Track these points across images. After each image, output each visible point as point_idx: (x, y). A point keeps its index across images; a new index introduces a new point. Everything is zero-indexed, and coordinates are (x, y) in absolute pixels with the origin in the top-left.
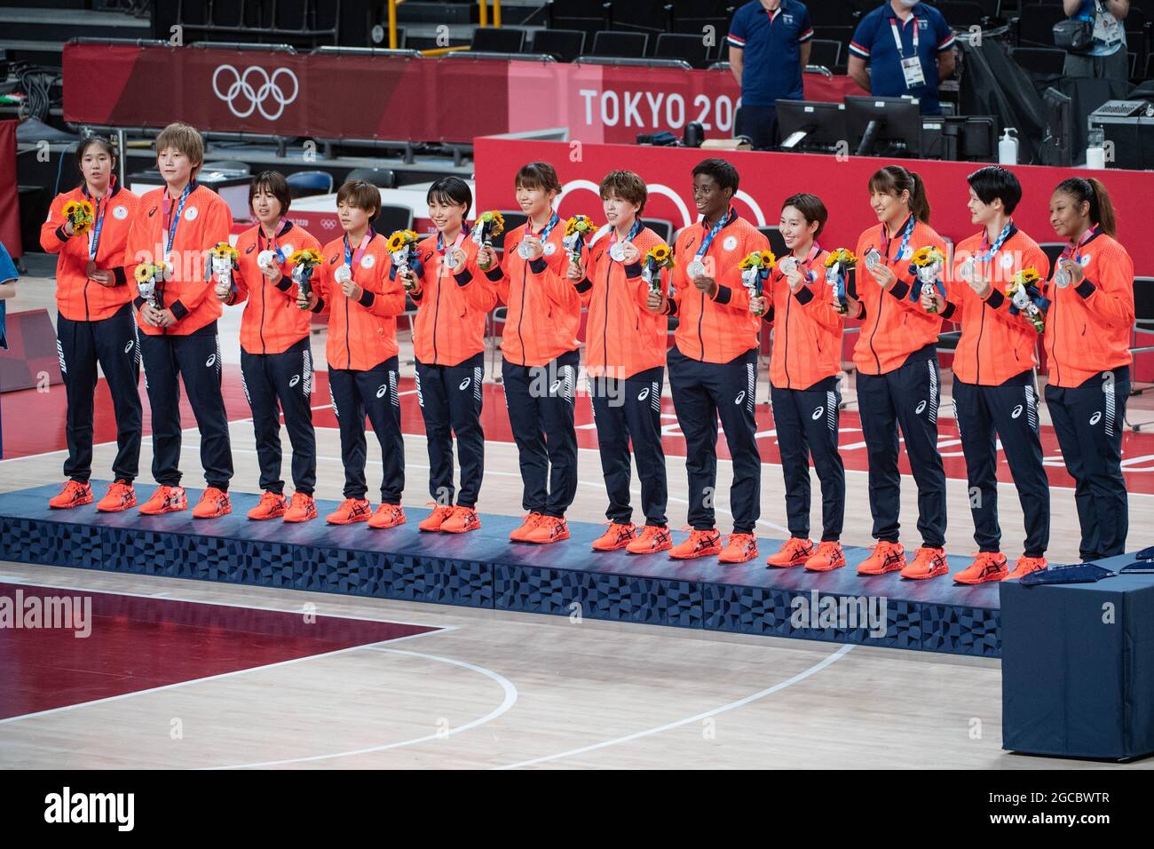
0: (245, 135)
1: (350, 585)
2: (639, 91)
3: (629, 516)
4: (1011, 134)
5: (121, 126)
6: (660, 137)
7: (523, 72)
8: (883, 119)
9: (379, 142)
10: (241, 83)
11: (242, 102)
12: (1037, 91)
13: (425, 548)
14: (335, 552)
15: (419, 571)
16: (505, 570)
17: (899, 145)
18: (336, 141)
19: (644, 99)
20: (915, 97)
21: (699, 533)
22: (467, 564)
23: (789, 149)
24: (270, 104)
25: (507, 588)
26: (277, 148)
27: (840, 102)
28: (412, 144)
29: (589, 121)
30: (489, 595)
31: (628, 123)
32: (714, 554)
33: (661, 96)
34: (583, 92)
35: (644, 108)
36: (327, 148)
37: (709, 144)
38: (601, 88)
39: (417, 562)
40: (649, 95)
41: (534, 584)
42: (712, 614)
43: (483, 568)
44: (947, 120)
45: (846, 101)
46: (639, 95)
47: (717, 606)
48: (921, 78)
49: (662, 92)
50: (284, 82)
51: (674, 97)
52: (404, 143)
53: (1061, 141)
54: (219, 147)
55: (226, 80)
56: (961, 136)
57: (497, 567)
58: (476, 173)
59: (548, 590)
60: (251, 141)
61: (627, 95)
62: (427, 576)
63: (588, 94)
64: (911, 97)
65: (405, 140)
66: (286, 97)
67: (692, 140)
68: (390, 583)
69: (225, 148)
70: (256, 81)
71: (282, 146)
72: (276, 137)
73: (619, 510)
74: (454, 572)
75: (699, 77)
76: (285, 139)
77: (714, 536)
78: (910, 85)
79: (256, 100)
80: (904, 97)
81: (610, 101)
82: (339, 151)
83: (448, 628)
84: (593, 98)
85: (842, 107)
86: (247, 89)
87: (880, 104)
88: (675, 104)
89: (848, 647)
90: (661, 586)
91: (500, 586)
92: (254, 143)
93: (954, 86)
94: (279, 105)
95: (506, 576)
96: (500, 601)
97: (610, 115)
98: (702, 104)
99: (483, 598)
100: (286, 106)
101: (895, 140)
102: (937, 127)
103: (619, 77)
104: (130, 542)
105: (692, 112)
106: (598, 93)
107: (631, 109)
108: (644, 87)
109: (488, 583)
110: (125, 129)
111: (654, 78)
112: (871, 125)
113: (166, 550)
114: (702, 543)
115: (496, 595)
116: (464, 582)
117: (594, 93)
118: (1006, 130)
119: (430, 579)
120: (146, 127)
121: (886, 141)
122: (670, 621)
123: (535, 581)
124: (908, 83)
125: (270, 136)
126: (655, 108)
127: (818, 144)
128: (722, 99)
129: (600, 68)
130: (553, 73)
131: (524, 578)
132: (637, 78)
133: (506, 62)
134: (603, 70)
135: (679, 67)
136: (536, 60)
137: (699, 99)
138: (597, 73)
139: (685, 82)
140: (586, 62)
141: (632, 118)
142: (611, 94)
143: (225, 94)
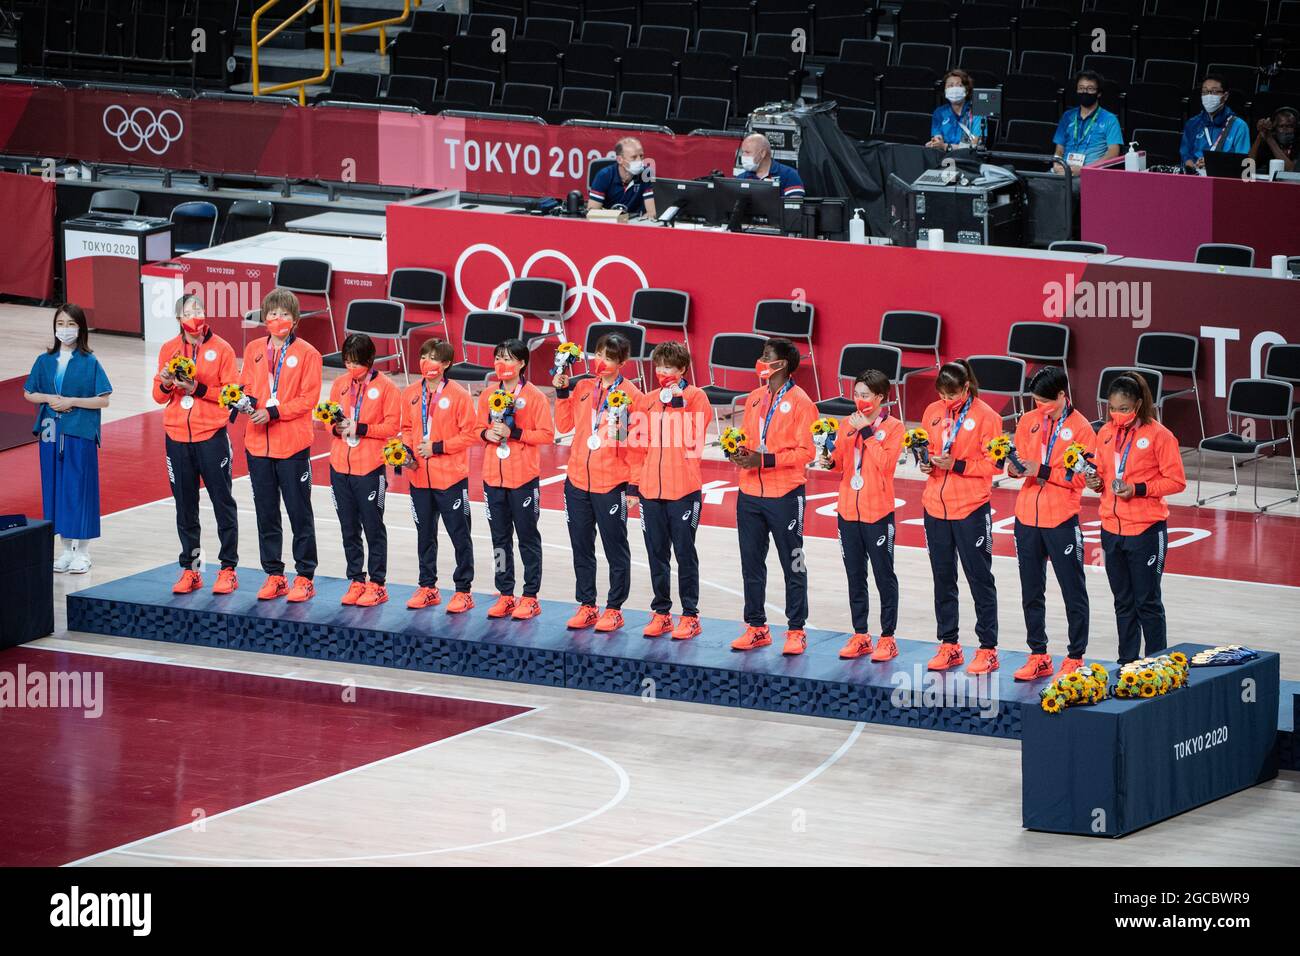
0: (130, 166)
1: (442, 666)
2: (500, 141)
3: (670, 608)
4: (860, 214)
8: (747, 197)
9: (258, 176)
10: (130, 121)
11: (130, 138)
12: (860, 155)
13: (504, 635)
14: (429, 640)
15: (501, 656)
16: (574, 657)
17: (762, 219)
18: (218, 176)
19: (503, 149)
21: (754, 628)
22: (542, 653)
24: (157, 141)
25: (576, 671)
28: (290, 180)
29: (453, 166)
30: (561, 676)
31: (489, 169)
32: (766, 645)
33: (518, 147)
34: (447, 141)
35: (503, 156)
36: (210, 182)
38: (463, 136)
39: (499, 649)
40: (508, 145)
41: (599, 669)
42: (747, 696)
43: (556, 655)
46: (498, 145)
47: (751, 689)
49: (519, 143)
50: (169, 122)
51: (530, 148)
52: (282, 179)
53: (907, 225)
55: (116, 119)
56: (818, 216)
57: (567, 655)
58: (387, 235)
59: (610, 674)
61: (488, 145)
62: (508, 661)
63: (452, 143)
65: (284, 176)
66: (172, 136)
67: (574, 207)
68: (477, 665)
70: (143, 120)
73: (661, 603)
74: (531, 659)
75: (553, 131)
77: (765, 631)
79: (144, 137)
81: (472, 149)
82: (221, 183)
83: (540, 708)
84: (456, 146)
86: (135, 127)
88: (532, 154)
89: (861, 725)
90: (705, 673)
91: (570, 670)
94: (166, 141)
95: (576, 662)
96: (570, 681)
97: (472, 161)
98: (557, 155)
99: (555, 679)
100: (171, 142)
101: (758, 217)
102: (797, 207)
103: (480, 129)
104: (252, 626)
105: (547, 162)
106: (461, 142)
107: (491, 156)
108: (503, 139)
109: (560, 667)
111: (512, 131)
112: (738, 202)
113: (284, 635)
114: (756, 637)
115: (566, 677)
116: (540, 666)
117: (458, 142)
119: (511, 663)
120: (39, 157)
121: (750, 216)
122: (713, 700)
123: (599, 667)
125: (156, 169)
126: (513, 157)
128: (575, 151)
129: (463, 120)
130: (420, 123)
131: (590, 665)
132: (497, 130)
133: (376, 112)
134: (466, 122)
135: (536, 123)
136: (404, 111)
137: (553, 151)
138: (460, 125)
139: (541, 135)
140: (450, 115)
141: (492, 164)
142: (473, 143)
143: (116, 131)
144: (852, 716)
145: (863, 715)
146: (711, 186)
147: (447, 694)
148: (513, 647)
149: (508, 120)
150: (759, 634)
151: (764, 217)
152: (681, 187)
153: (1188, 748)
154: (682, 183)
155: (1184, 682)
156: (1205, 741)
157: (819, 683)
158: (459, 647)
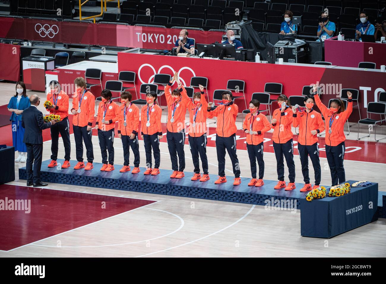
0: (44, 42)
1: (130, 189)
2: (152, 33)
3: (199, 172)
5: (7, 38)
7: (121, 27)
9: (81, 44)
10: (43, 28)
11: (43, 33)
12: (259, 36)
13: (149, 180)
14: (126, 181)
15: (147, 186)
16: (169, 186)
18: (69, 44)
19: (153, 36)
21: (221, 177)
22: (160, 185)
24: (51, 34)
25: (170, 190)
29: (139, 41)
31: (149, 42)
32: (225, 182)
33: (158, 35)
35: (153, 38)
36: (67, 46)
38: (142, 32)
39: (147, 184)
40: (155, 34)
41: (177, 189)
42: (220, 197)
43: (164, 185)
46: (152, 35)
47: (222, 195)
50: (55, 28)
51: (162, 35)
52: (88, 45)
53: (272, 57)
55: (39, 28)
56: (246, 54)
57: (167, 185)
58: (118, 61)
59: (180, 191)
61: (149, 34)
63: (138, 34)
66: (55, 33)
67: (174, 53)
68: (140, 189)
70: (47, 28)
71: (54, 45)
72: (53, 43)
73: (197, 170)
74: (156, 186)
75: (168, 30)
76: (55, 43)
77: (225, 178)
79: (47, 33)
81: (144, 36)
83: (159, 201)
84: (139, 35)
86: (44, 30)
88: (162, 37)
89: (254, 206)
90: (208, 191)
91: (168, 190)
95: (169, 188)
96: (168, 193)
97: (144, 39)
99: (164, 192)
102: (240, 52)
103: (146, 30)
105: (167, 39)
107: (150, 38)
108: (154, 32)
109: (165, 189)
111: (156, 30)
114: (222, 180)
115: (167, 192)
116: (159, 189)
117: (140, 34)
119: (150, 188)
120: (16, 39)
122: (210, 199)
125: (51, 42)
126: (157, 38)
128: (175, 36)
129: (142, 27)
130: (129, 28)
131: (174, 188)
132: (151, 30)
133: (116, 25)
135: (163, 28)
136: (124, 24)
137: (168, 36)
138: (141, 29)
139: (165, 31)
140: (138, 26)
141: (150, 40)
142: (144, 34)
143: (39, 31)
144: (252, 203)
145: (255, 203)
146: (214, 46)
147: (132, 197)
148: (151, 183)
149: (155, 27)
150: (223, 179)
151: (230, 55)
152: (205, 46)
153: (350, 211)
154: (205, 45)
155: (349, 192)
156: (355, 209)
157: (242, 193)
158: (135, 183)
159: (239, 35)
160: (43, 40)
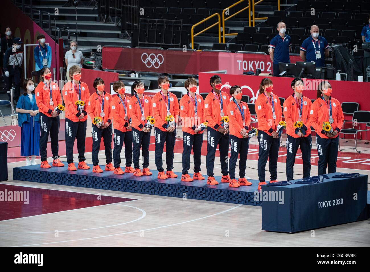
0: (150, 73)
2: (253, 61)
4: (340, 72)
5: (115, 70)
6: (249, 73)
7: (223, 55)
8: (306, 67)
9: (185, 74)
10: (149, 58)
11: (149, 64)
15: (136, 185)
16: (157, 185)
17: (310, 75)
18: (173, 74)
20: (314, 62)
22: (148, 183)
23: (280, 76)
24: (156, 64)
25: (157, 189)
26: (158, 76)
27: (295, 63)
28: (194, 75)
29: (240, 69)
30: (153, 191)
31: (250, 70)
33: (258, 62)
34: (238, 61)
35: (254, 65)
36: (171, 76)
37: (261, 75)
38: (243, 59)
40: (255, 62)
42: (208, 196)
43: (152, 184)
44: (322, 68)
45: (296, 63)
46: (253, 62)
48: (320, 57)
50: (160, 58)
51: (262, 62)
52: (191, 75)
54: (144, 76)
55: (145, 57)
59: (168, 190)
60: (154, 74)
61: (250, 62)
63: (239, 62)
64: (313, 62)
65: (192, 74)
66: (161, 62)
67: (258, 74)
69: (146, 76)
70: (153, 58)
71: (159, 75)
72: (158, 73)
74: (145, 185)
76: (160, 74)
78: (317, 59)
79: (153, 63)
80: (311, 62)
81: (245, 63)
82: (175, 77)
83: (139, 199)
84: (241, 63)
85: (295, 64)
86: (150, 60)
87: (305, 64)
88: (262, 64)
92: (154, 75)
93: (331, 59)
94: (158, 64)
95: (157, 186)
96: (155, 193)
97: (245, 67)
98: (269, 64)
100: (160, 64)
101: (309, 74)
102: (320, 70)
103: (247, 57)
105: (266, 67)
107: (251, 66)
108: (254, 60)
109: (153, 188)
110: (116, 71)
111: (257, 57)
112: (303, 69)
116: (147, 188)
117: (241, 61)
118: (338, 71)
120: (124, 70)
121: (307, 74)
122: (198, 198)
123: (164, 188)
124: (317, 58)
125: (156, 73)
126: (257, 65)
127: (289, 75)
129: (243, 54)
130: (230, 55)
132: (252, 57)
133: (218, 52)
134: (244, 55)
135: (264, 55)
136: (226, 52)
138: (242, 56)
139: (265, 58)
140: (239, 53)
141: (251, 68)
142: (245, 61)
143: (145, 61)
149: (255, 54)
159: (331, 57)
160: (149, 70)
